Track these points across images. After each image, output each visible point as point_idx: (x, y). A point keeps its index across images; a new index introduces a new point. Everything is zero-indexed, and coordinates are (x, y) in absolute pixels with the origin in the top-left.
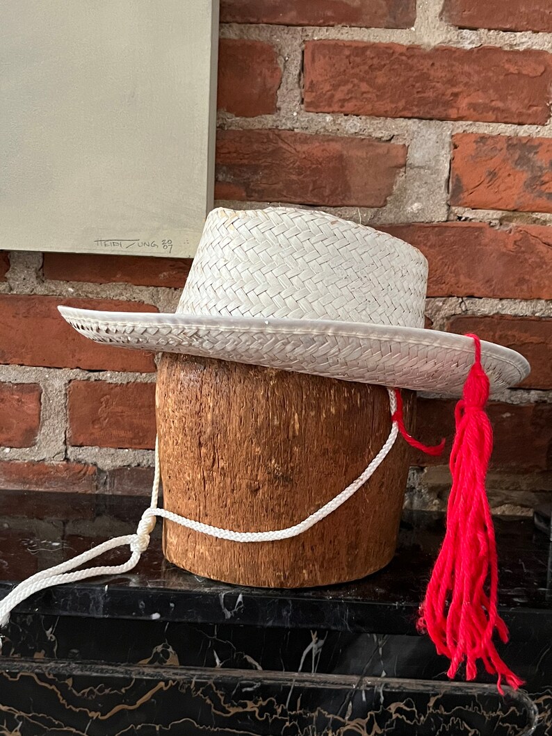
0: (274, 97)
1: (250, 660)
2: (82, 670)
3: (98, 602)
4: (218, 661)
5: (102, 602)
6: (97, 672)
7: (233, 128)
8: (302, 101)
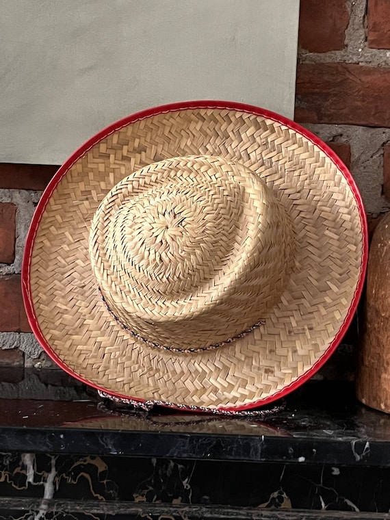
0: (343, 36)
1: (350, 503)
2: (211, 513)
3: (257, 449)
4: (323, 504)
5: (260, 449)
6: (224, 515)
7: (307, 62)
8: (366, 39)
